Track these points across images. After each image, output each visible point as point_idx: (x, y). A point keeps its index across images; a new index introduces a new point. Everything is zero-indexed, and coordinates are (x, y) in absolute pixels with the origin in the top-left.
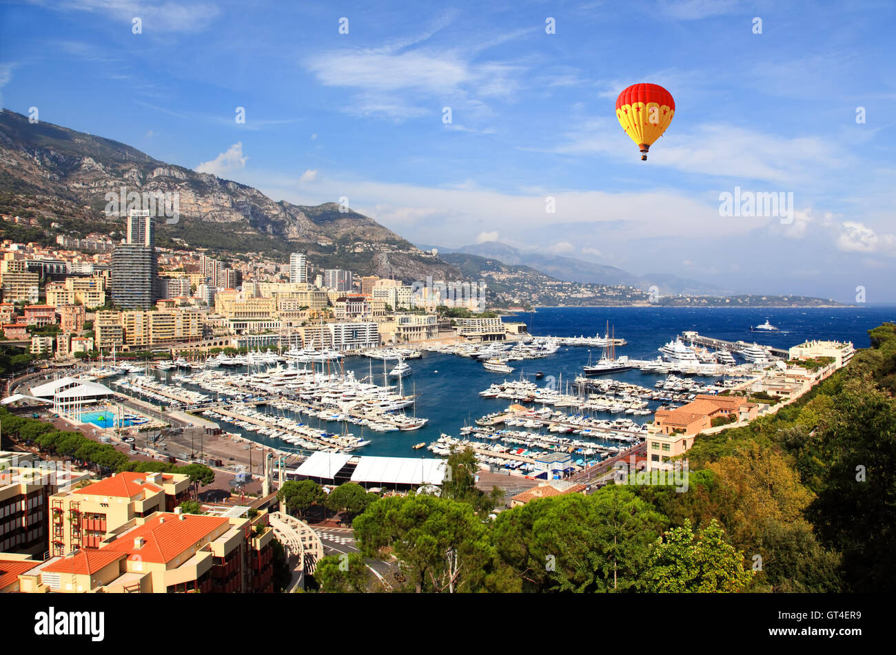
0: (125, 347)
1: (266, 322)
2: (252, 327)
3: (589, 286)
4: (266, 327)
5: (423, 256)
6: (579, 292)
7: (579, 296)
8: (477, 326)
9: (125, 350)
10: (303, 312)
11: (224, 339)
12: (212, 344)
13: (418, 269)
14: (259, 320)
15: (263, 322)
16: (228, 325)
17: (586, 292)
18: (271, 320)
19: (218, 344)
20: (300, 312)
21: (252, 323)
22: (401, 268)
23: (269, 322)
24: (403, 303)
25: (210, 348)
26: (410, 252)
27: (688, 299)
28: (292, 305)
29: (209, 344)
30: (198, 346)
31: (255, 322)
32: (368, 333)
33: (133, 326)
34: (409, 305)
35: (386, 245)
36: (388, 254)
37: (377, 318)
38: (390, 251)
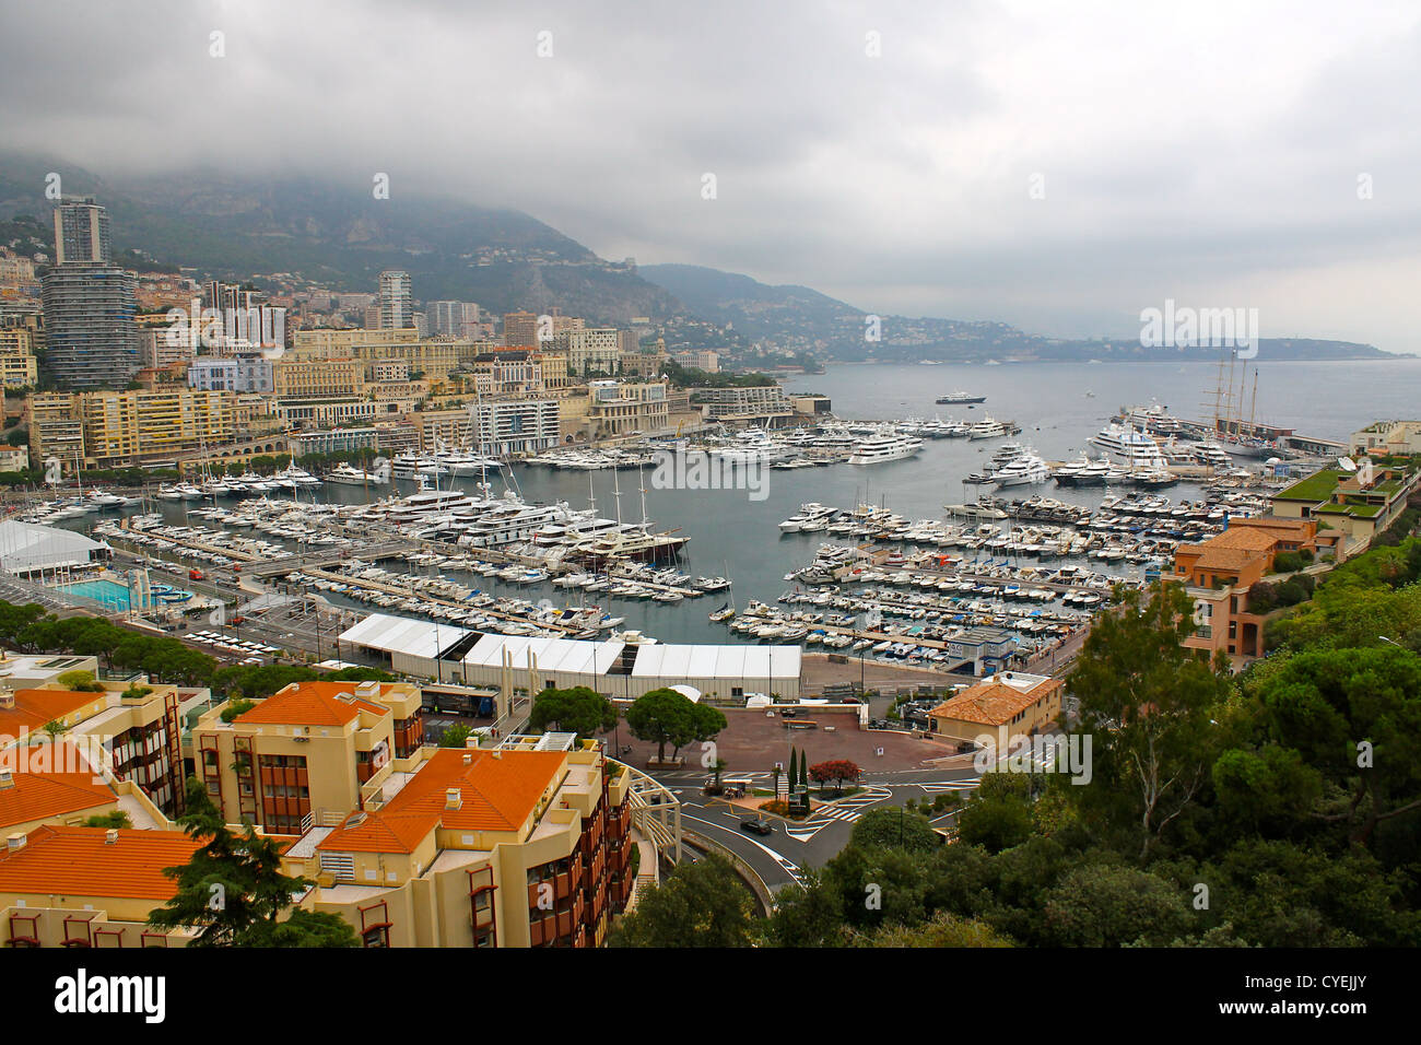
0: (90, 460)
1: (350, 405)
2: (322, 415)
3: (923, 323)
4: (350, 415)
5: (609, 270)
6: (904, 335)
7: (904, 342)
8: (740, 404)
9: (90, 466)
10: (416, 383)
11: (274, 440)
12: (253, 449)
13: (600, 296)
14: (335, 402)
15: (344, 406)
16: (277, 412)
17: (916, 334)
18: (357, 401)
19: (264, 449)
20: (411, 384)
21: (322, 407)
22: (567, 294)
23: (355, 405)
24: (599, 361)
25: (250, 457)
26: (583, 263)
27: (1108, 346)
28: (394, 371)
29: (248, 451)
30: (226, 454)
31: (328, 406)
32: (540, 420)
33: (102, 421)
34: (609, 364)
35: (538, 250)
36: (542, 268)
37: (554, 391)
38: (545, 263)
